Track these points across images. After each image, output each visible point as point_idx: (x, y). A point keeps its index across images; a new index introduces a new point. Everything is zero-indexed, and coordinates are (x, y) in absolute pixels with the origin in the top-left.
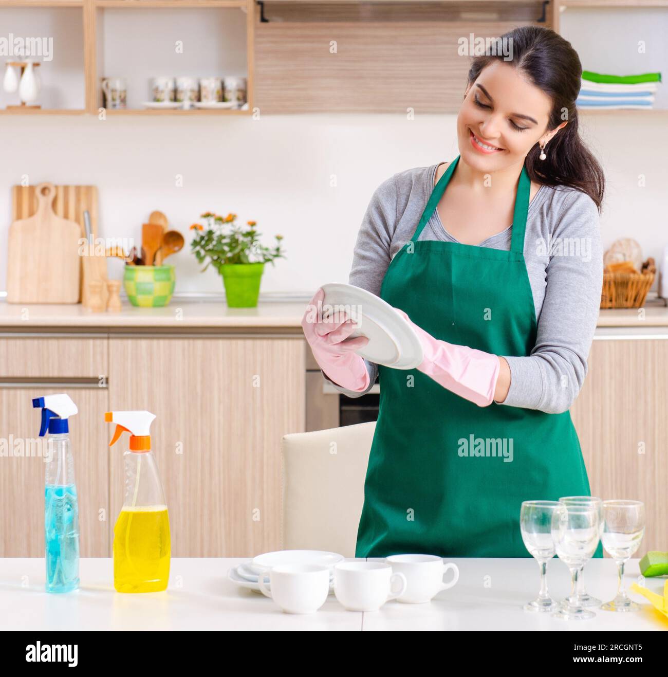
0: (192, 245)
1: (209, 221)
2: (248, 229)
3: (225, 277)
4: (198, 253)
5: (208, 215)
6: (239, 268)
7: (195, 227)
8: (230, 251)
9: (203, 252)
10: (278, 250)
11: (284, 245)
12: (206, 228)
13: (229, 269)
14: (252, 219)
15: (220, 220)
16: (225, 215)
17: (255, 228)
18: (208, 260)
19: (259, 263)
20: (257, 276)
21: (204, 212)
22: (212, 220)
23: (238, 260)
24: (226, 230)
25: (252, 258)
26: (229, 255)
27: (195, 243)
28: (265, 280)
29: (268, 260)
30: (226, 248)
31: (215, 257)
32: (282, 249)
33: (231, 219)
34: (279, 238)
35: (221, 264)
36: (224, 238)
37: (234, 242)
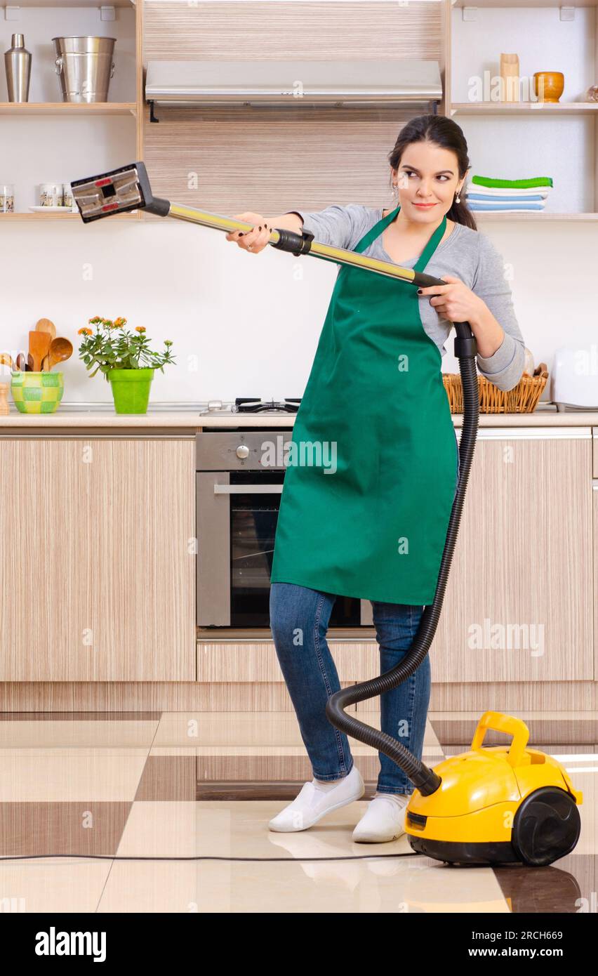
0: (80, 350)
1: (98, 326)
2: (138, 334)
3: (113, 383)
4: (86, 358)
5: (96, 321)
6: (128, 373)
7: (84, 332)
8: (119, 355)
9: (91, 357)
10: (167, 355)
11: (173, 351)
12: (95, 333)
13: (118, 373)
14: (141, 325)
15: (109, 323)
16: (114, 320)
17: (143, 334)
18: (96, 365)
19: (148, 368)
20: (147, 381)
21: (92, 317)
22: (101, 325)
23: (127, 365)
24: (115, 334)
25: (141, 363)
26: (119, 360)
27: (83, 348)
28: (154, 384)
29: (157, 366)
30: (116, 353)
31: (104, 363)
32: (171, 354)
33: (120, 323)
34: (168, 344)
35: (110, 369)
36: (113, 342)
37: (123, 347)
